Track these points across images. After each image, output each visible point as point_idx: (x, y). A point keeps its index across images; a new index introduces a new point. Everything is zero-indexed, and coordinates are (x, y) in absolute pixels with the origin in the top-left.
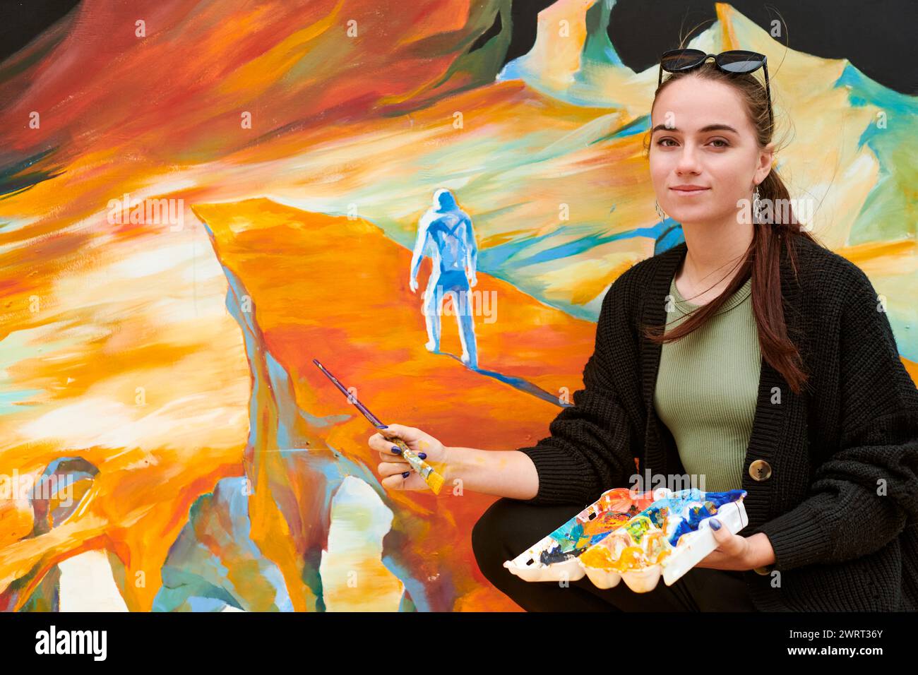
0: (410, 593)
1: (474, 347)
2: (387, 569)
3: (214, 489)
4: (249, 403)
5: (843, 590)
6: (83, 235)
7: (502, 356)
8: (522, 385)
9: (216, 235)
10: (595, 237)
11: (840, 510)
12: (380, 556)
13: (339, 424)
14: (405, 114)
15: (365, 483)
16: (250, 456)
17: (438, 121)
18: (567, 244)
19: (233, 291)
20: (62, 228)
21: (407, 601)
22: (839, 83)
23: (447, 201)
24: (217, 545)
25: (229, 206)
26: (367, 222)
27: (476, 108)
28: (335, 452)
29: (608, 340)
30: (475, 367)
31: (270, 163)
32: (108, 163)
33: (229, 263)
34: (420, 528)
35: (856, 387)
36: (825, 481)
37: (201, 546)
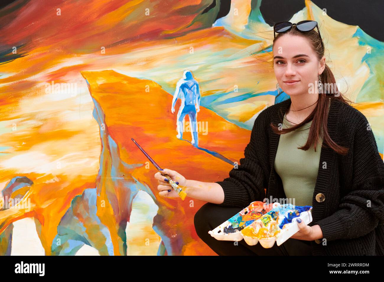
0: (164, 242)
1: (197, 138)
2: (154, 231)
3: (82, 193)
4: (100, 157)
5: (351, 251)
6: (34, 82)
7: (209, 142)
8: (216, 155)
9: (90, 84)
10: (250, 94)
11: (351, 217)
12: (152, 226)
13: (138, 168)
14: (173, 38)
15: (147, 194)
16: (99, 180)
17: (187, 42)
18: (239, 96)
19: (96, 109)
20: (25, 78)
21: (162, 246)
22: (355, 35)
23: (189, 76)
24: (82, 218)
25: (97, 73)
26: (155, 82)
27: (203, 37)
28: (135, 179)
29: (256, 138)
30: (197, 146)
31: (116, 55)
32: (46, 52)
33: (95, 97)
34: (170, 214)
35: (360, 164)
36: (345, 204)
37: (75, 218)
